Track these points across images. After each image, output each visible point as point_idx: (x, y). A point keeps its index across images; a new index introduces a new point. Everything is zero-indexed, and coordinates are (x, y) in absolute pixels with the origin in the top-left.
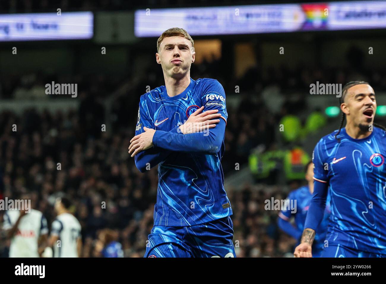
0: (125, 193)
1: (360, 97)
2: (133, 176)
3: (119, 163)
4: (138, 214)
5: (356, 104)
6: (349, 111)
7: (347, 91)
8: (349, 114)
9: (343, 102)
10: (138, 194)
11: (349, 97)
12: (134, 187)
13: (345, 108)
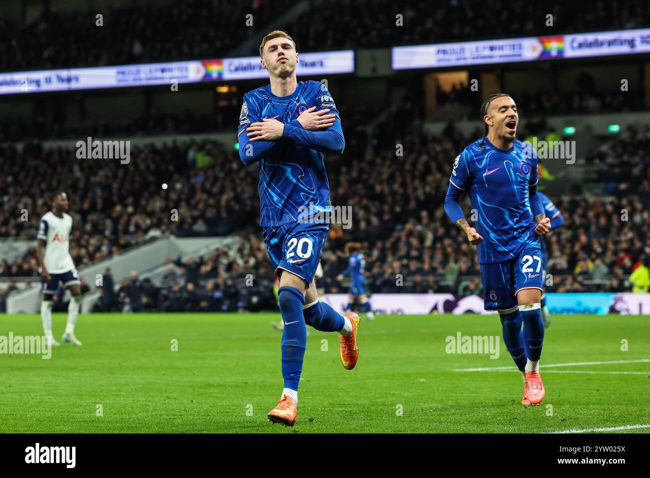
0: (386, 208)
1: (503, 109)
2: (393, 193)
3: (381, 183)
4: (399, 227)
5: (500, 116)
6: (493, 123)
7: (490, 103)
8: (492, 126)
9: (487, 114)
10: (398, 209)
11: (493, 109)
12: (395, 203)
13: (488, 119)
